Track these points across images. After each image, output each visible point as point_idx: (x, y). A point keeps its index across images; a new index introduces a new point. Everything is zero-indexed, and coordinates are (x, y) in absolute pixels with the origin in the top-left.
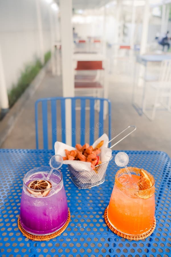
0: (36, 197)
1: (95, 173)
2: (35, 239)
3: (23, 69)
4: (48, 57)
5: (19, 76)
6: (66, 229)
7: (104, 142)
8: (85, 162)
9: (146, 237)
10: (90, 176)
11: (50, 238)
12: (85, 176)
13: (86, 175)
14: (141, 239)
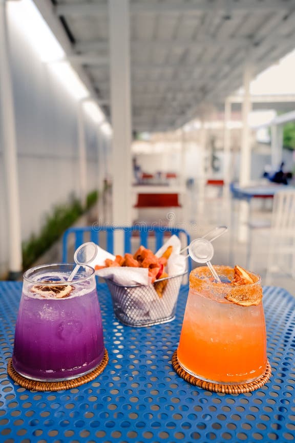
0: (44, 297)
1: (157, 296)
2: (37, 388)
3: (51, 215)
4: (92, 199)
5: (45, 223)
6: (98, 376)
7: (174, 248)
8: (138, 269)
9: (253, 388)
10: (147, 301)
11: (65, 387)
12: (139, 298)
13: (141, 297)
14: (242, 391)
